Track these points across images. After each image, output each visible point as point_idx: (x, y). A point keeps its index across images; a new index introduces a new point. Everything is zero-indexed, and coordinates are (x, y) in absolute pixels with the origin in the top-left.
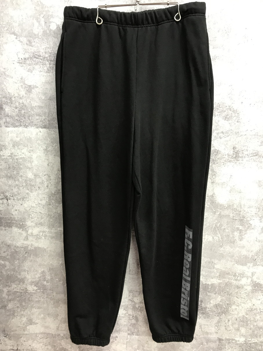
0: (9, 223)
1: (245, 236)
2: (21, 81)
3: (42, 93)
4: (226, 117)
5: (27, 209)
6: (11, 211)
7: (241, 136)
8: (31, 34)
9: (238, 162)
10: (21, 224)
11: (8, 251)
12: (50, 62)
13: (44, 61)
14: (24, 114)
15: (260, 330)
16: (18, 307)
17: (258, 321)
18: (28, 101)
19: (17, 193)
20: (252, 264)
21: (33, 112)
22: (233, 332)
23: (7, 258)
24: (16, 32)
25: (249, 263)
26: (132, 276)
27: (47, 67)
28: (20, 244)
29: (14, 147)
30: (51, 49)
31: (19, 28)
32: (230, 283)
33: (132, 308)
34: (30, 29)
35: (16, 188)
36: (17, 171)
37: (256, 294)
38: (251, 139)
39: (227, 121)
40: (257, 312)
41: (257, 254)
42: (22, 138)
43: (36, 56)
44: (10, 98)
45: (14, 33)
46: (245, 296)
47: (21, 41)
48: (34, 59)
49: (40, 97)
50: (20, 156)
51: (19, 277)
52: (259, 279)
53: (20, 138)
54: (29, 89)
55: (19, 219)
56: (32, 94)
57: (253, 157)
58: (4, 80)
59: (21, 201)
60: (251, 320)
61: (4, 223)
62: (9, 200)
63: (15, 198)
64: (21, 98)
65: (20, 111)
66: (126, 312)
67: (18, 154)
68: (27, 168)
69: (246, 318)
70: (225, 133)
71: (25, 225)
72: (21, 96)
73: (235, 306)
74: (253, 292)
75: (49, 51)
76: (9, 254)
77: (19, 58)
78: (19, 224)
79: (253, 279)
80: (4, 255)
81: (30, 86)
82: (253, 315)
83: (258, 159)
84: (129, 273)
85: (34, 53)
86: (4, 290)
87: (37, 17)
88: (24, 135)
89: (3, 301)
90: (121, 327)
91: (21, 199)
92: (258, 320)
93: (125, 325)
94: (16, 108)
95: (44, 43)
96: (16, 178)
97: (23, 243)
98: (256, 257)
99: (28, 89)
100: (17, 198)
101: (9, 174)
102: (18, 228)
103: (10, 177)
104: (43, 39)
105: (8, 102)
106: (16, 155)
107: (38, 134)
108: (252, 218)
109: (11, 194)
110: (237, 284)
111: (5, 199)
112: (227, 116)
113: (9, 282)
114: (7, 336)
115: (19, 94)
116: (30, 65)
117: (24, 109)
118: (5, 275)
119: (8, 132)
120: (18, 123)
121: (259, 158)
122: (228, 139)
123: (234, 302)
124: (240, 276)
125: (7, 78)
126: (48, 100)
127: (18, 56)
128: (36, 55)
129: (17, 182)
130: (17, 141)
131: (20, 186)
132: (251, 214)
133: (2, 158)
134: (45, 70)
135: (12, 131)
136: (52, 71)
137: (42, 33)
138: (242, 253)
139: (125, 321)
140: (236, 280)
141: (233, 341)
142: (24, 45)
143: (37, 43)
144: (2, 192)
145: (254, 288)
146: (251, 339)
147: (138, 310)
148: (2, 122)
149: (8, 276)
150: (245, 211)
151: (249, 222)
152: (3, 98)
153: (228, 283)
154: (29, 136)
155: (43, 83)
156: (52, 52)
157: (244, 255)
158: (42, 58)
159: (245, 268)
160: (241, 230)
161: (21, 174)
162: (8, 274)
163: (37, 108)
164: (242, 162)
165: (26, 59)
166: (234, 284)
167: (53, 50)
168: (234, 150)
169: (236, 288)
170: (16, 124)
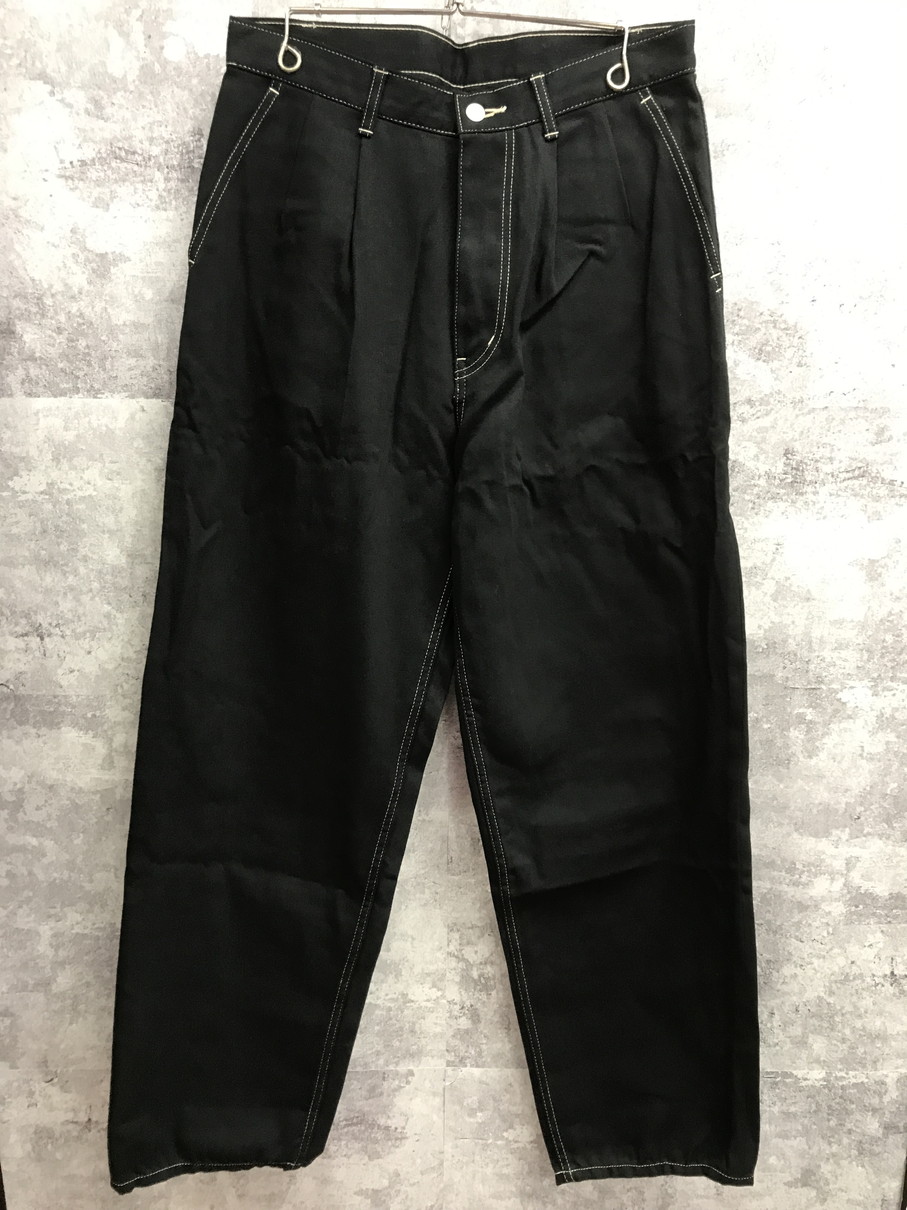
0: (50, 712)
1: (824, 741)
2: (74, 239)
3: (143, 278)
4: (760, 350)
5: (106, 666)
6: (56, 674)
7: (809, 413)
8: (101, 78)
9: (801, 498)
10: (89, 715)
11: (50, 805)
12: (168, 173)
13: (149, 171)
14: (87, 351)
15: (873, 1042)
16: (88, 984)
17: (868, 1015)
18: (98, 309)
19: (74, 616)
20: (847, 830)
21: (115, 344)
22: (785, 1048)
23: (46, 828)
24: (48, 71)
25: (837, 828)
26: (456, 878)
27: (158, 190)
28: (88, 780)
29: (58, 462)
30: (169, 129)
31: (60, 59)
32: (777, 893)
33: (457, 979)
34: (97, 62)
35: (70, 596)
36: (70, 543)
37: (862, 927)
38: (843, 422)
39: (764, 361)
40: (865, 985)
41: (864, 798)
42: (82, 431)
43: (119, 154)
44: (38, 299)
45: (43, 77)
46: (825, 934)
47: (67, 101)
48: (114, 164)
49: (136, 292)
50: (80, 494)
52: (871, 880)
53: (75, 433)
54: (102, 266)
55: (83, 699)
56: (109, 284)
57: (850, 482)
58: (14, 236)
59: (87, 640)
60: (844, 1012)
61: (32, 715)
62: (47, 639)
63: (68, 632)
64: (73, 297)
65: (72, 341)
66: (440, 993)
67: (71, 484)
68: (103, 532)
69: (829, 1004)
70: (757, 404)
71: (103, 717)
72: (76, 290)
73: (793, 966)
74: (849, 922)
75: (164, 135)
76: (54, 816)
77: (62, 162)
78: (84, 717)
79: (850, 879)
80: (37, 817)
81: (103, 256)
82: (852, 995)
83: (869, 489)
84: (448, 870)
85: (111, 144)
86: (41, 933)
87: (120, 20)
88: (89, 422)
89: (40, 965)
90: (423, 1041)
91: (88, 635)
92: (866, 1012)
93: (435, 1035)
94: (59, 331)
95: (144, 107)
96: (66, 565)
97: (97, 779)
98: (860, 809)
99: (96, 268)
100: (73, 631)
101: (43, 552)
102: (81, 730)
103: (47, 563)
104: (141, 95)
105: (30, 312)
106: (65, 490)
107: (137, 417)
108: (847, 682)
109: (54, 617)
110: (798, 896)
111: (35, 634)
112: (763, 345)
113: (58, 906)
114: (56, 1080)
115: (66, 285)
116: (98, 183)
117: (84, 335)
118: (43, 882)
119: (36, 414)
120: (67, 383)
121: (872, 485)
122: (766, 422)
123: (790, 954)
124: (809, 871)
125: (25, 231)
126: (165, 304)
127: (58, 153)
128: (120, 149)
129: (71, 579)
130: (66, 442)
131: (81, 591)
132: (843, 671)
133: (20, 499)
134: (151, 200)
135: (50, 409)
136: (174, 202)
137: (137, 73)
138: (813, 796)
139: (436, 1024)
140: (796, 884)
141: (787, 1081)
142: (78, 114)
143: (121, 106)
144: (23, 612)
145: (853, 909)
146: (847, 1074)
147: (478, 987)
148: (13, 380)
149: (52, 884)
150: (823, 660)
151: (838, 696)
152: (15, 297)
153: (768, 893)
154: (106, 426)
155: (145, 244)
156: (174, 137)
157: (820, 804)
158: (140, 158)
159: (824, 845)
160: (811, 722)
161: (84, 553)
162: (52, 879)
163: (127, 330)
164: (813, 498)
165: (86, 164)
166: (789, 896)
167: (175, 132)
168: (788, 459)
169: (796, 911)
170: (62, 386)
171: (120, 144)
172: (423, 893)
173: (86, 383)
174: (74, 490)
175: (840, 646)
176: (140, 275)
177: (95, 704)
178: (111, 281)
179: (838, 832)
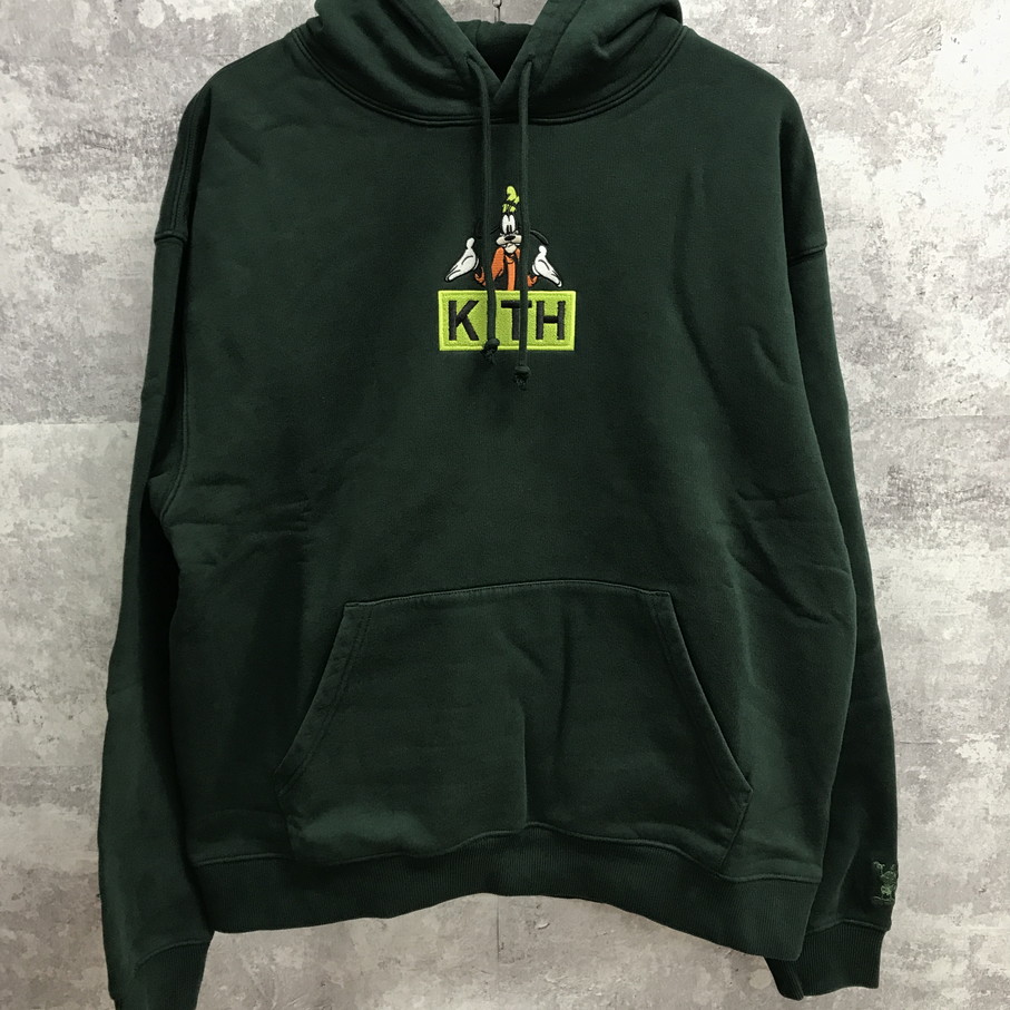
0: (27, 787)
1: (941, 803)
2: (37, 240)
3: (121, 281)
5: (92, 732)
6: (32, 743)
7: (917, 424)
8: (65, 49)
9: (910, 523)
10: (73, 789)
11: (29, 893)
12: (147, 158)
13: (124, 157)
14: (57, 368)
18: (70, 316)
19: (52, 676)
20: (971, 905)
21: (90, 360)
23: (25, 919)
25: (958, 903)
26: (509, 966)
27: (135, 178)
28: (74, 864)
29: (28, 499)
30: (147, 107)
31: (14, 30)
32: (888, 977)
34: (58, 30)
35: (45, 653)
39: (863, 364)
41: (989, 868)
42: (53, 463)
43: (90, 140)
47: (24, 78)
48: (83, 151)
49: (114, 298)
50: (55, 535)
51: (77, 984)
52: (1000, 961)
53: (47, 464)
54: (72, 268)
55: (65, 771)
56: (81, 290)
57: (969, 504)
59: (68, 703)
61: (5, 790)
62: (20, 703)
63: (45, 695)
64: (39, 307)
65: (40, 357)
67: (43, 525)
68: (83, 578)
70: (855, 414)
71: (89, 792)
72: (41, 298)
75: (141, 114)
76: (34, 905)
77: (21, 150)
78: (66, 791)
79: (975, 961)
80: (13, 907)
81: (73, 258)
83: (990, 511)
84: (499, 957)
85: (79, 127)
88: (62, 452)
91: (68, 697)
94: (24, 346)
95: (116, 82)
96: (40, 617)
97: (84, 862)
98: (984, 880)
99: (65, 271)
100: (51, 693)
101: (14, 603)
102: (64, 806)
103: (17, 616)
104: (113, 69)
106: (37, 530)
107: (119, 444)
108: (967, 735)
109: (28, 678)
110: (913, 982)
111: (6, 698)
112: (862, 345)
115: (30, 293)
116: (65, 173)
117: (53, 349)
118: (23, 979)
120: (35, 406)
121: (994, 507)
122: (867, 436)
124: (926, 953)
127: (15, 139)
128: (89, 132)
130: (36, 476)
132: (963, 722)
135: (16, 438)
136: (155, 192)
137: (107, 43)
138: (929, 867)
140: (911, 967)
142: (38, 93)
145: (979, 994)
149: (34, 982)
150: (939, 710)
151: (957, 751)
154: (83, 456)
155: (122, 242)
156: (153, 116)
157: (937, 876)
158: (113, 142)
159: (943, 922)
160: (925, 781)
161: (61, 604)
162: (34, 977)
163: (104, 343)
164: (925, 523)
165: (50, 152)
166: (903, 981)
167: (154, 111)
168: (893, 478)
169: (911, 998)
170: (29, 410)
171: (90, 127)
172: (471, 983)
173: (57, 405)
174: (47, 531)
175: (959, 693)
176: (117, 278)
177: (79, 776)
178: (83, 286)
179: (960, 908)
